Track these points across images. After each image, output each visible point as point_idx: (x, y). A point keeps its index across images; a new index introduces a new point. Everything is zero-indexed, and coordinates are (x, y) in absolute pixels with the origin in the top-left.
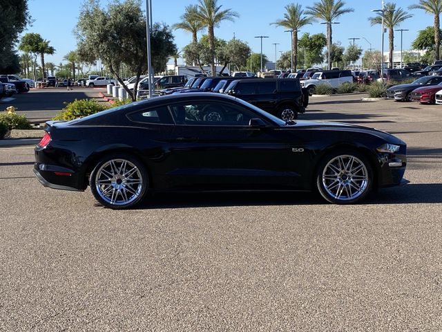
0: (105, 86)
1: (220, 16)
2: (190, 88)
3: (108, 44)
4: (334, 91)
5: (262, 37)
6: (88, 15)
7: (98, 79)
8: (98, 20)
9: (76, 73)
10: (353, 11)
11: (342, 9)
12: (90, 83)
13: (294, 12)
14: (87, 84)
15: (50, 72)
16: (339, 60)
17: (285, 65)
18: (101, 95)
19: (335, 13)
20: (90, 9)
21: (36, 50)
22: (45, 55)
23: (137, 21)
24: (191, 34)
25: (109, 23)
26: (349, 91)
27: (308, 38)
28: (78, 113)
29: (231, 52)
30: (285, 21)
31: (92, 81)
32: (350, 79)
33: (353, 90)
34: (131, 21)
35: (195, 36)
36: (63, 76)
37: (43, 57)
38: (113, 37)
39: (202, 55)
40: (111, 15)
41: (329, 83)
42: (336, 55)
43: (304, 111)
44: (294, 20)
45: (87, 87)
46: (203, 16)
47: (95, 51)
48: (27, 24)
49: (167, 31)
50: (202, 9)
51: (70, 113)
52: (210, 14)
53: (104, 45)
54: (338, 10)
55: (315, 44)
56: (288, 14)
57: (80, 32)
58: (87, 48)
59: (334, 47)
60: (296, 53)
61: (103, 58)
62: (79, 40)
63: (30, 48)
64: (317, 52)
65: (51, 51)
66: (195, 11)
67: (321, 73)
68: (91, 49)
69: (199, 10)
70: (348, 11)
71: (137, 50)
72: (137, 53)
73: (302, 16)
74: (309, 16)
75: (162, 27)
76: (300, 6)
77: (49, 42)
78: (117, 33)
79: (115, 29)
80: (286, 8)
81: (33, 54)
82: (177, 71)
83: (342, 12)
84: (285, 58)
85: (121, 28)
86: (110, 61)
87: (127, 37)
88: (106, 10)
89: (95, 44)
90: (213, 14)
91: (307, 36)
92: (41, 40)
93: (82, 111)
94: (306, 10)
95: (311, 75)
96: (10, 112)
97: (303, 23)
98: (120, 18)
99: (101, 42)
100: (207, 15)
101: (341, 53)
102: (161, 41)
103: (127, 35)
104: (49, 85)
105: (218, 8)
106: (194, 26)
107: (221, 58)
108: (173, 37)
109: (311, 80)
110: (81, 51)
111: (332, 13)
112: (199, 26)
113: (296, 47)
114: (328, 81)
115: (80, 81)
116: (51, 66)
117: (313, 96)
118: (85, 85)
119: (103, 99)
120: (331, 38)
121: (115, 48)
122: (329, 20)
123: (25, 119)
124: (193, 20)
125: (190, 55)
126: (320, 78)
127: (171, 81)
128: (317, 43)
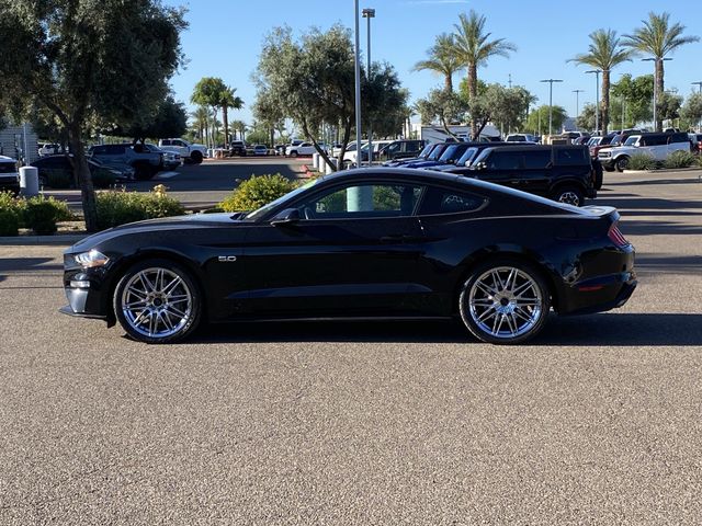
0: (310, 156)
1: (487, 50)
2: (426, 158)
3: (300, 94)
4: (659, 165)
5: (551, 81)
6: (273, 52)
7: (304, 145)
8: (288, 59)
9: (275, 137)
10: (697, 40)
11: (679, 37)
12: (292, 152)
13: (605, 42)
14: (288, 153)
15: (238, 134)
16: (674, 116)
17: (590, 124)
18: (303, 169)
19: (669, 43)
20: (277, 43)
21: (215, 102)
22: (229, 109)
23: (345, 60)
24: (443, 77)
25: (303, 63)
26: (684, 165)
27: (629, 81)
28: (255, 196)
29: (493, 104)
30: (590, 56)
31: (295, 148)
32: (686, 146)
33: (690, 164)
34: (337, 59)
35: (449, 80)
36: (257, 141)
37: (225, 112)
38: (309, 85)
39: (447, 110)
40: (306, 51)
41: (651, 152)
42: (669, 109)
43: (596, 195)
44: (604, 55)
45: (287, 157)
46: (463, 50)
47: (281, 104)
48: (179, 66)
49: (391, 74)
50: (460, 39)
51: (244, 196)
52: (472, 46)
53: (295, 96)
54: (674, 39)
55: (640, 92)
56: (596, 46)
57: (262, 78)
58: (270, 100)
59: (667, 96)
60: (608, 105)
61: (292, 115)
62: (260, 89)
63: (207, 99)
64: (643, 103)
65: (237, 104)
66: (450, 43)
67: (639, 137)
68: (276, 102)
69: (455, 40)
70: (691, 40)
71: (344, 102)
72: (344, 107)
73: (617, 49)
74: (628, 49)
75: (383, 68)
76: (614, 33)
77: (234, 90)
78: (315, 79)
79: (312, 72)
80: (590, 36)
81: (211, 107)
82: (419, 133)
83: (681, 42)
84: (590, 113)
85: (320, 72)
86: (304, 119)
87: (329, 83)
88: (301, 44)
89: (282, 94)
90: (476, 47)
91: (627, 79)
92: (223, 88)
93: (261, 193)
94: (623, 39)
95: (624, 140)
96: (158, 193)
97: (619, 59)
98: (320, 55)
99: (291, 90)
100: (467, 49)
101: (677, 105)
102: (380, 89)
103: (329, 80)
104: (233, 154)
105: (485, 38)
106: (447, 65)
107: (478, 113)
108: (399, 83)
109: (622, 147)
110: (261, 104)
111: (664, 44)
112: (455, 64)
113: (607, 97)
114: (650, 148)
115: (278, 147)
116: (241, 126)
117: (625, 172)
118: (285, 154)
119: (305, 176)
120: (662, 82)
121: (311, 100)
122: (660, 54)
123: (178, 203)
124: (446, 56)
125: (429, 110)
126: (637, 144)
127: (404, 148)
128: (644, 90)
